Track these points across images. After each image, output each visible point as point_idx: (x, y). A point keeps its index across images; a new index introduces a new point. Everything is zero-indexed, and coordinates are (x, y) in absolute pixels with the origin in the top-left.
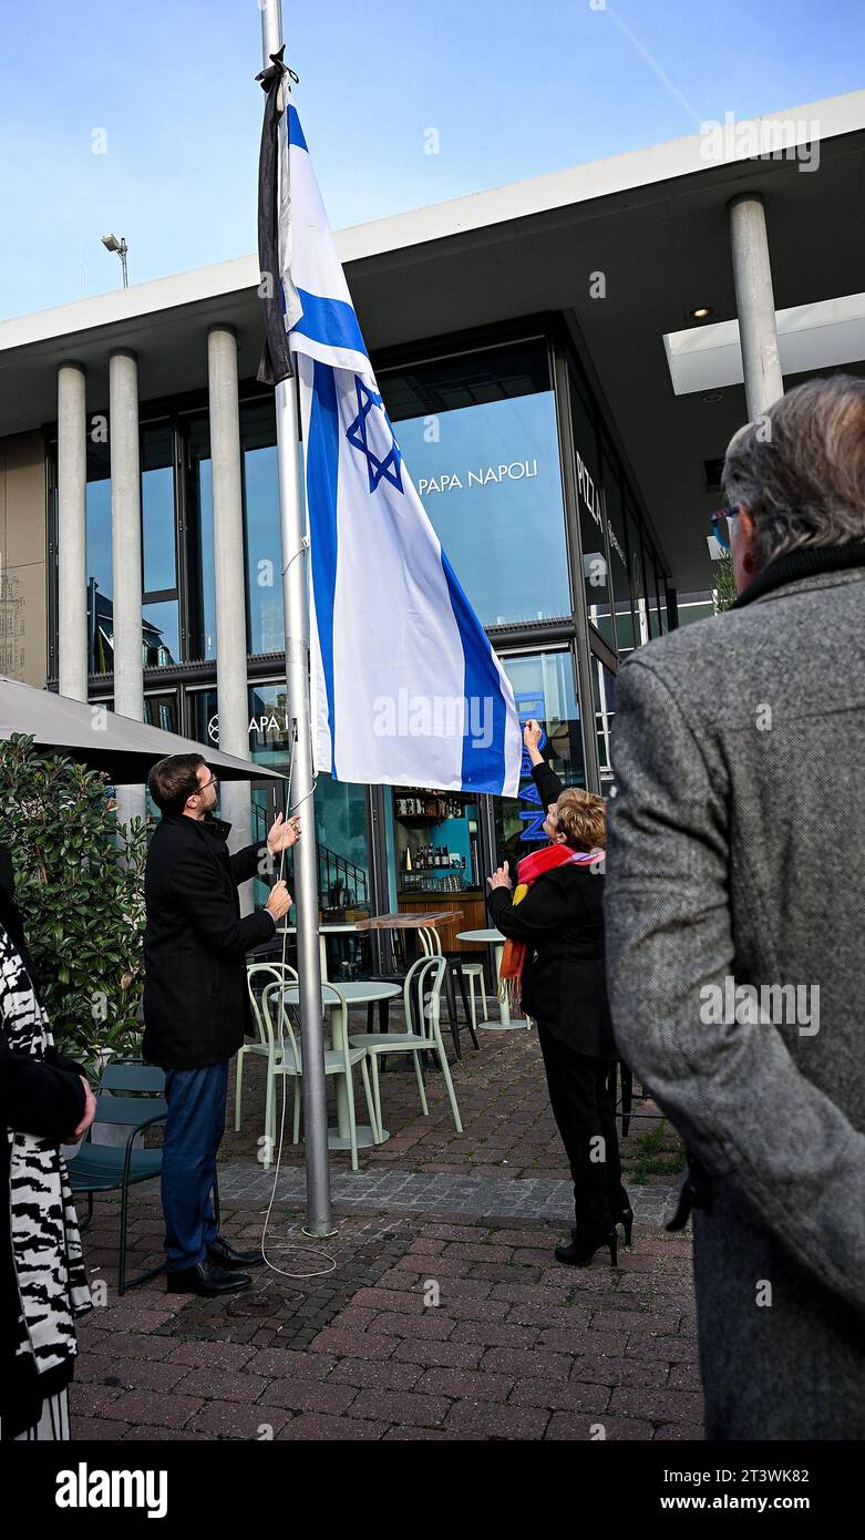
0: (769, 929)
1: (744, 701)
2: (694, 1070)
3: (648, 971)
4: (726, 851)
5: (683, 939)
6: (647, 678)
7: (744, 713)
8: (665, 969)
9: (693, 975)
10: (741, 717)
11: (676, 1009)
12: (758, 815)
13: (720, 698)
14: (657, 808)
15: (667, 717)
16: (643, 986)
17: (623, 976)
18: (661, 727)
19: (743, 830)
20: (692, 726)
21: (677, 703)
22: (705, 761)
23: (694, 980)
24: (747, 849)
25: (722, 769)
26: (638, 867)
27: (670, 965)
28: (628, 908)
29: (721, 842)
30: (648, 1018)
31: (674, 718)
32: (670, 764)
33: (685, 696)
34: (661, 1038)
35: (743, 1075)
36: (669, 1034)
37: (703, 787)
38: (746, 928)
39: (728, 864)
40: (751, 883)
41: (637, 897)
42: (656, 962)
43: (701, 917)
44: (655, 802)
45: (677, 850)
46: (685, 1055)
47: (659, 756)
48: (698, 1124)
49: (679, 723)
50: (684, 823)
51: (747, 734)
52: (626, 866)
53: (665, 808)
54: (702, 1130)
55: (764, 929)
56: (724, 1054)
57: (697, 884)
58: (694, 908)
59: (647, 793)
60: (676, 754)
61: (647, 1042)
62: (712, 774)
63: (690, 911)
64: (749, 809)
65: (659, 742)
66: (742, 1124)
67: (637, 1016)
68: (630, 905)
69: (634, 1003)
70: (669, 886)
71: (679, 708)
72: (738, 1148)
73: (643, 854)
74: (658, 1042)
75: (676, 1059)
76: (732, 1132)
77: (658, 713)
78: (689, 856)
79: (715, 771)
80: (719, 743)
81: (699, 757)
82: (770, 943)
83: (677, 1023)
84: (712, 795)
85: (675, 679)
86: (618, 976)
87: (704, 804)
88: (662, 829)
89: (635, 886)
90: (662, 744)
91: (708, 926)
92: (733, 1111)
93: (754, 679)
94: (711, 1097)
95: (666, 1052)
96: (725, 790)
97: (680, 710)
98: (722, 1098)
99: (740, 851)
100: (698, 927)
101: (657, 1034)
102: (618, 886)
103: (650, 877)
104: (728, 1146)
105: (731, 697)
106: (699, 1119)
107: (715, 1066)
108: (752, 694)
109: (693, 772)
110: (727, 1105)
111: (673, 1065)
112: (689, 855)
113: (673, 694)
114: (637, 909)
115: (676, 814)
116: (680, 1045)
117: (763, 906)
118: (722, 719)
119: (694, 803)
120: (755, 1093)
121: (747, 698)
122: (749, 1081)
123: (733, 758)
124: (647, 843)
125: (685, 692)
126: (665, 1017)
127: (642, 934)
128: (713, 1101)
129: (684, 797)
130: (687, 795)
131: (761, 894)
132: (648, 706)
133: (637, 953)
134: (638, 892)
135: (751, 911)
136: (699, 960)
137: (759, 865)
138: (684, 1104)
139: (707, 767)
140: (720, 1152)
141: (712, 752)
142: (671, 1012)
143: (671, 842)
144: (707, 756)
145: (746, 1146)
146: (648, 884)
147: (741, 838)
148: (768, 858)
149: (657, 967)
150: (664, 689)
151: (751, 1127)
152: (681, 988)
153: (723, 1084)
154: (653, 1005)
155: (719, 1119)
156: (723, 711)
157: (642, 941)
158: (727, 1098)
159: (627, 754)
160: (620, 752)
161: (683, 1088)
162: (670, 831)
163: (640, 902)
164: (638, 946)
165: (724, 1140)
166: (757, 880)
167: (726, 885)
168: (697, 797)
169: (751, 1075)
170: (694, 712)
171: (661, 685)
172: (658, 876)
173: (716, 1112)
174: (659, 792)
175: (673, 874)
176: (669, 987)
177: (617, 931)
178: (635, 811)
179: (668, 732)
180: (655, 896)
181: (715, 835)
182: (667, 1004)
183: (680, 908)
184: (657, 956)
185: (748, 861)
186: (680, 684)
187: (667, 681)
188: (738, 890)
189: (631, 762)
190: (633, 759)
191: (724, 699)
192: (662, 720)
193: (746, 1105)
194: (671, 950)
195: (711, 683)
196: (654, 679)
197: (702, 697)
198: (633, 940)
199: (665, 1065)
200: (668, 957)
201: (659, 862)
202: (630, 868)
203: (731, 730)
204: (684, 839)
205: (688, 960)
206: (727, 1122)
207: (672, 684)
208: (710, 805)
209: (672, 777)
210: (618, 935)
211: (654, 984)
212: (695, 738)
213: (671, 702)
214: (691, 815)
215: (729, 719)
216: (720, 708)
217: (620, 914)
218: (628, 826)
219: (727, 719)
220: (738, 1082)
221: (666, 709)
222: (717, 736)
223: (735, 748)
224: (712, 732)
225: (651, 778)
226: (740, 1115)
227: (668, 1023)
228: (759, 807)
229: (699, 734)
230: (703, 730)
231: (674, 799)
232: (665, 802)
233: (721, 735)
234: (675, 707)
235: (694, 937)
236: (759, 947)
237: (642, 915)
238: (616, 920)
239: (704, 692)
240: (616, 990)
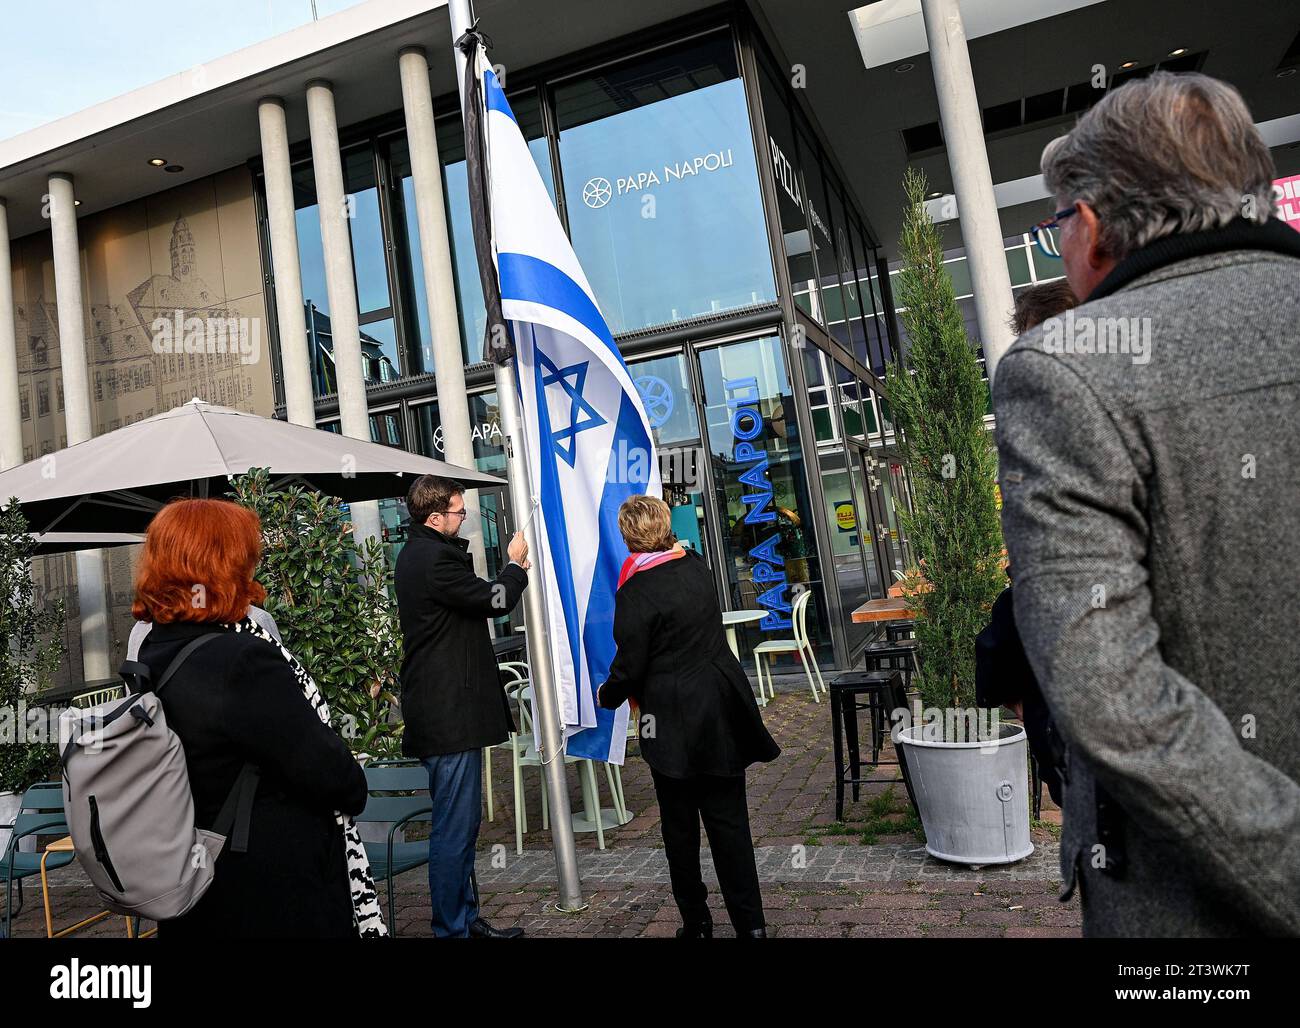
0: (1193, 601)
1: (1156, 383)
2: (1151, 740)
3: (1093, 648)
4: (1146, 529)
5: (1120, 615)
6: (1049, 364)
7: (1160, 395)
8: (1111, 645)
9: (1137, 649)
10: (1156, 398)
11: (1126, 683)
12: (1180, 492)
13: (1132, 380)
14: (1081, 490)
15: (1081, 401)
16: (1089, 664)
17: (1064, 654)
18: (1076, 410)
19: (1168, 507)
20: (1109, 409)
21: (1090, 387)
22: (1125, 442)
23: (1140, 654)
24: (1172, 526)
25: (1142, 450)
26: (1065, 548)
27: (1114, 640)
28: (1057, 589)
29: (1142, 522)
30: (1099, 693)
31: (1089, 401)
32: (1091, 445)
33: (1097, 380)
34: (1116, 711)
35: (1197, 741)
36: (1123, 707)
37: (1128, 467)
38: (1168, 602)
39: (1149, 542)
40: (1176, 558)
41: (1068, 577)
42: (1100, 639)
43: (1133, 594)
44: (1077, 484)
45: (1106, 530)
46: (1142, 727)
47: (1077, 440)
48: (1161, 791)
49: (1096, 406)
50: (1110, 503)
51: (1164, 413)
52: (1051, 547)
53: (1087, 488)
54: (1166, 797)
55: (1187, 602)
56: (1176, 723)
57: (1128, 561)
58: (1131, 585)
59: (1067, 476)
60: (1098, 436)
61: (1099, 717)
62: (1133, 454)
63: (1127, 587)
64: (1171, 487)
65: (1075, 426)
66: (1207, 788)
67: (1087, 693)
68: (1060, 586)
69: (1081, 679)
70: (1103, 565)
71: (1093, 392)
72: (1205, 810)
73: (1070, 535)
74: (1114, 717)
75: (1134, 732)
76: (1197, 795)
77: (1070, 397)
78: (1116, 535)
79: (1136, 451)
80: (1138, 423)
81: (1119, 440)
82: (1194, 615)
83: (1130, 696)
84: (1136, 476)
85: (1082, 364)
86: (1058, 655)
87: (1130, 484)
88: (1086, 510)
89: (1064, 567)
90: (1079, 426)
91: (1138, 602)
92: (1196, 776)
93: (1162, 361)
94: (1174, 764)
95: (1120, 724)
96: (1147, 469)
97: (1094, 394)
98: (1184, 764)
99: (1164, 529)
100: (1131, 603)
101: (1110, 709)
102: (1041, 568)
103: (1080, 557)
104: (1194, 810)
105: (1144, 380)
106: (1163, 786)
107: (1170, 735)
108: (1163, 376)
109: (1117, 453)
110: (1191, 771)
111: (1130, 737)
112: (1116, 533)
113: (1083, 380)
114: (1069, 589)
115: (1101, 494)
116: (1137, 717)
117: (1187, 580)
118: (1140, 401)
119: (1121, 483)
120: (1214, 757)
121: (1160, 380)
122: (1204, 746)
123: (1156, 438)
124: (1074, 525)
125: (1096, 376)
126: (1116, 691)
127: (1083, 612)
128: (1176, 768)
129: (1110, 478)
130: (1113, 475)
131: (1185, 568)
132: (1057, 392)
133: (1077, 631)
134: (1067, 572)
135: (1173, 587)
136: (1136, 636)
137: (1184, 541)
138: (1145, 773)
139: (1127, 447)
140: (1185, 817)
141: (1132, 434)
142: (1121, 686)
143: (1099, 522)
144: (1126, 437)
145: (1212, 808)
146: (1079, 564)
147: (1166, 516)
148: (1192, 534)
149: (1102, 643)
150: (1073, 375)
151: (1217, 790)
152: (1129, 662)
153: (1183, 751)
154: (1104, 680)
155: (1184, 784)
156: (1139, 393)
157: (1082, 619)
158: (1190, 764)
159: (1030, 440)
160: (1021, 438)
161: (1142, 757)
162: (1094, 512)
163: (1072, 582)
164: (1077, 625)
165: (1190, 804)
166: (1181, 555)
167: (1145, 562)
168: (1124, 477)
169: (1203, 741)
170: (1110, 395)
171: (1067, 370)
172: (1090, 556)
173: (1181, 777)
174: (1078, 474)
175: (1106, 552)
176: (1118, 662)
177: (1048, 611)
178: (1055, 494)
179: (1085, 417)
180: (1088, 575)
181: (1137, 514)
182: (1117, 679)
183: (1117, 586)
184: (1100, 634)
185: (1172, 538)
186: (1089, 369)
187: (1074, 366)
188: (1161, 566)
189: (1038, 447)
190: (1039, 443)
191: (1137, 382)
192: (1077, 404)
193: (1208, 769)
194: (1112, 627)
195: (1119, 367)
196: (1057, 366)
197: (1114, 380)
198: (1073, 619)
199: (1122, 738)
200: (1111, 634)
201: (1088, 542)
202: (1057, 550)
203: (1151, 411)
204: (1107, 518)
205: (1129, 635)
206: (1191, 787)
207: (1081, 369)
208: (1135, 485)
209: (1095, 459)
210: (1049, 615)
211: (1102, 660)
212: (1113, 421)
213: (1083, 386)
214: (1118, 495)
215: (1147, 401)
216: (1136, 391)
217: (1048, 595)
218: (1046, 508)
219: (1144, 400)
220: (1194, 748)
221: (1079, 393)
222: (1137, 417)
223: (1156, 429)
224: (1131, 414)
225: (1067, 461)
226: (1203, 778)
227: (1120, 697)
228: (1180, 485)
229: (1117, 416)
230: (1121, 412)
231: (1097, 479)
232: (1087, 482)
233: (1141, 416)
234: (1089, 392)
235: (1129, 613)
236: (1181, 619)
237: (1076, 594)
238: (1045, 601)
239: (1115, 376)
240: (1056, 668)
